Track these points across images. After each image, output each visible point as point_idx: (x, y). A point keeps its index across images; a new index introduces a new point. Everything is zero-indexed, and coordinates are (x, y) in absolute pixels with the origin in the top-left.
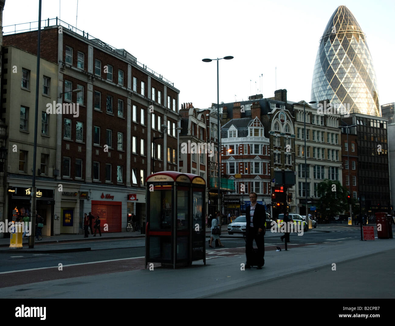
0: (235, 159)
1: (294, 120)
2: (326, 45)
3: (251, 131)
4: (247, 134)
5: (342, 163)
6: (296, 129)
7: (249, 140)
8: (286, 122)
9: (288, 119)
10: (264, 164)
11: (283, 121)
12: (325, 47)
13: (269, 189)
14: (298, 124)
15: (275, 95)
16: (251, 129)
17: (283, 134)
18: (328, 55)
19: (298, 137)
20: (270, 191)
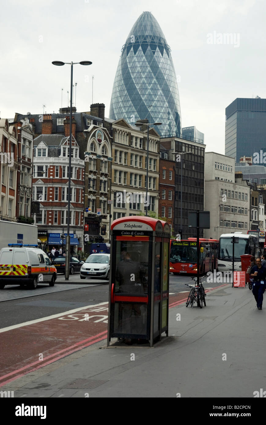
0: (43, 183)
1: (112, 141)
2: (129, 55)
3: (64, 151)
4: (59, 154)
5: (159, 192)
6: (114, 151)
7: (61, 161)
8: (103, 142)
9: (105, 138)
10: (78, 190)
11: (100, 141)
12: (128, 57)
13: (82, 220)
14: (116, 146)
15: (91, 110)
16: (64, 148)
17: (100, 156)
18: (130, 67)
19: (115, 160)
20: (82, 221)
